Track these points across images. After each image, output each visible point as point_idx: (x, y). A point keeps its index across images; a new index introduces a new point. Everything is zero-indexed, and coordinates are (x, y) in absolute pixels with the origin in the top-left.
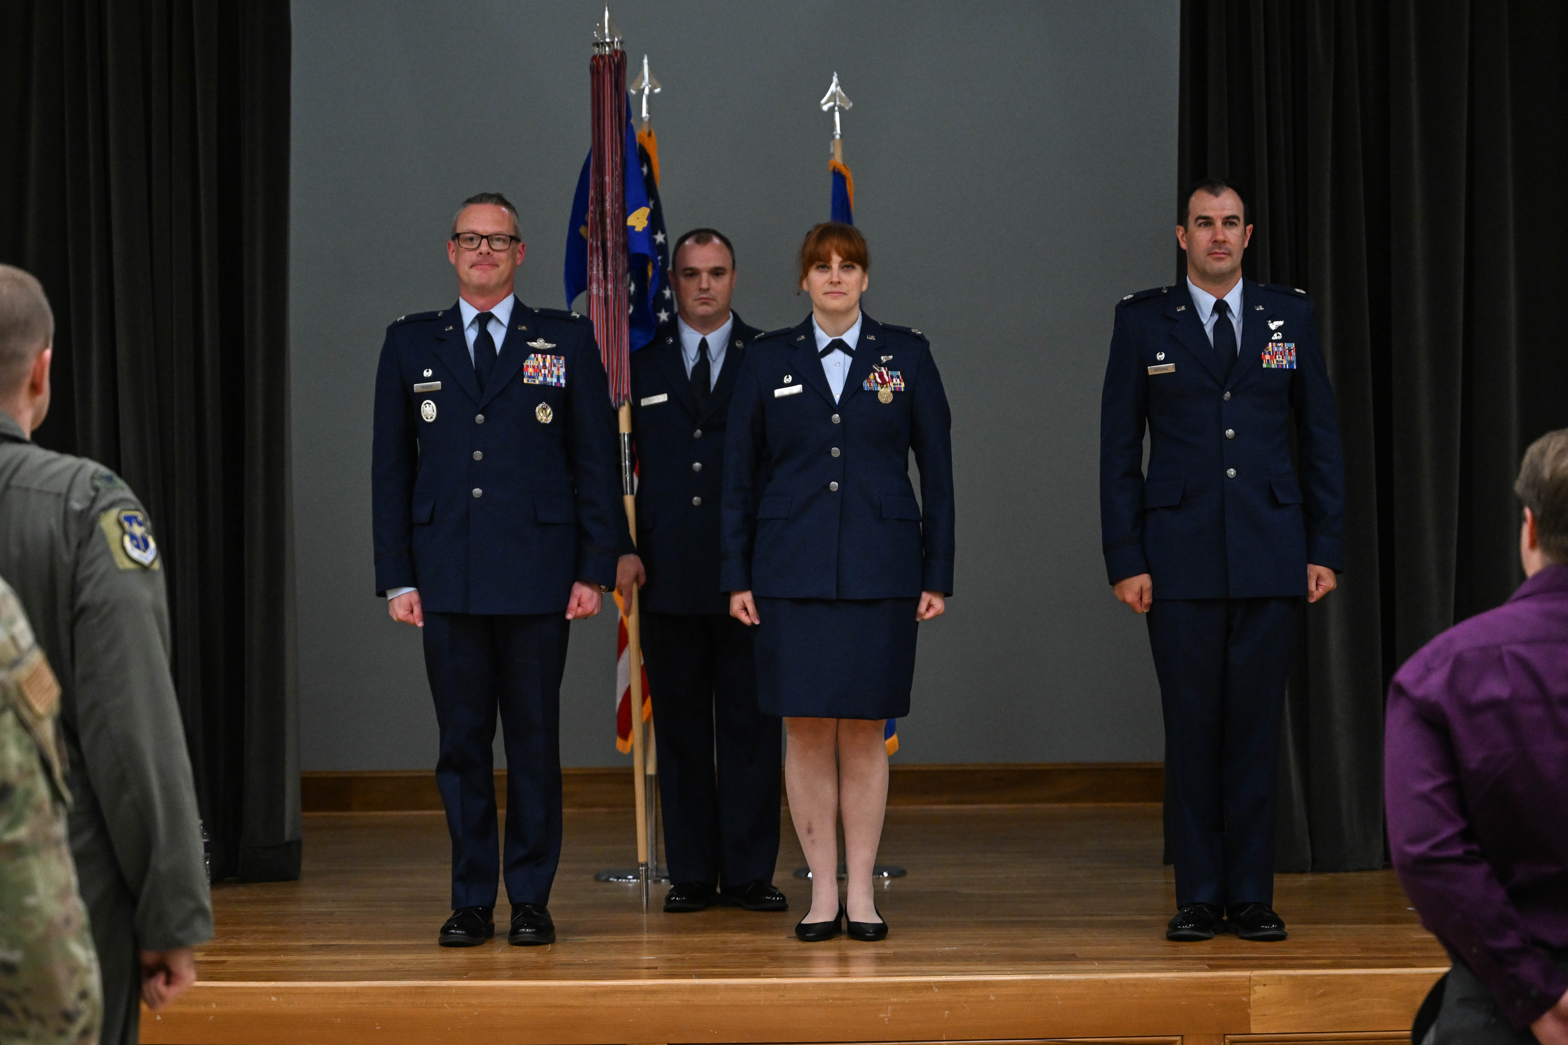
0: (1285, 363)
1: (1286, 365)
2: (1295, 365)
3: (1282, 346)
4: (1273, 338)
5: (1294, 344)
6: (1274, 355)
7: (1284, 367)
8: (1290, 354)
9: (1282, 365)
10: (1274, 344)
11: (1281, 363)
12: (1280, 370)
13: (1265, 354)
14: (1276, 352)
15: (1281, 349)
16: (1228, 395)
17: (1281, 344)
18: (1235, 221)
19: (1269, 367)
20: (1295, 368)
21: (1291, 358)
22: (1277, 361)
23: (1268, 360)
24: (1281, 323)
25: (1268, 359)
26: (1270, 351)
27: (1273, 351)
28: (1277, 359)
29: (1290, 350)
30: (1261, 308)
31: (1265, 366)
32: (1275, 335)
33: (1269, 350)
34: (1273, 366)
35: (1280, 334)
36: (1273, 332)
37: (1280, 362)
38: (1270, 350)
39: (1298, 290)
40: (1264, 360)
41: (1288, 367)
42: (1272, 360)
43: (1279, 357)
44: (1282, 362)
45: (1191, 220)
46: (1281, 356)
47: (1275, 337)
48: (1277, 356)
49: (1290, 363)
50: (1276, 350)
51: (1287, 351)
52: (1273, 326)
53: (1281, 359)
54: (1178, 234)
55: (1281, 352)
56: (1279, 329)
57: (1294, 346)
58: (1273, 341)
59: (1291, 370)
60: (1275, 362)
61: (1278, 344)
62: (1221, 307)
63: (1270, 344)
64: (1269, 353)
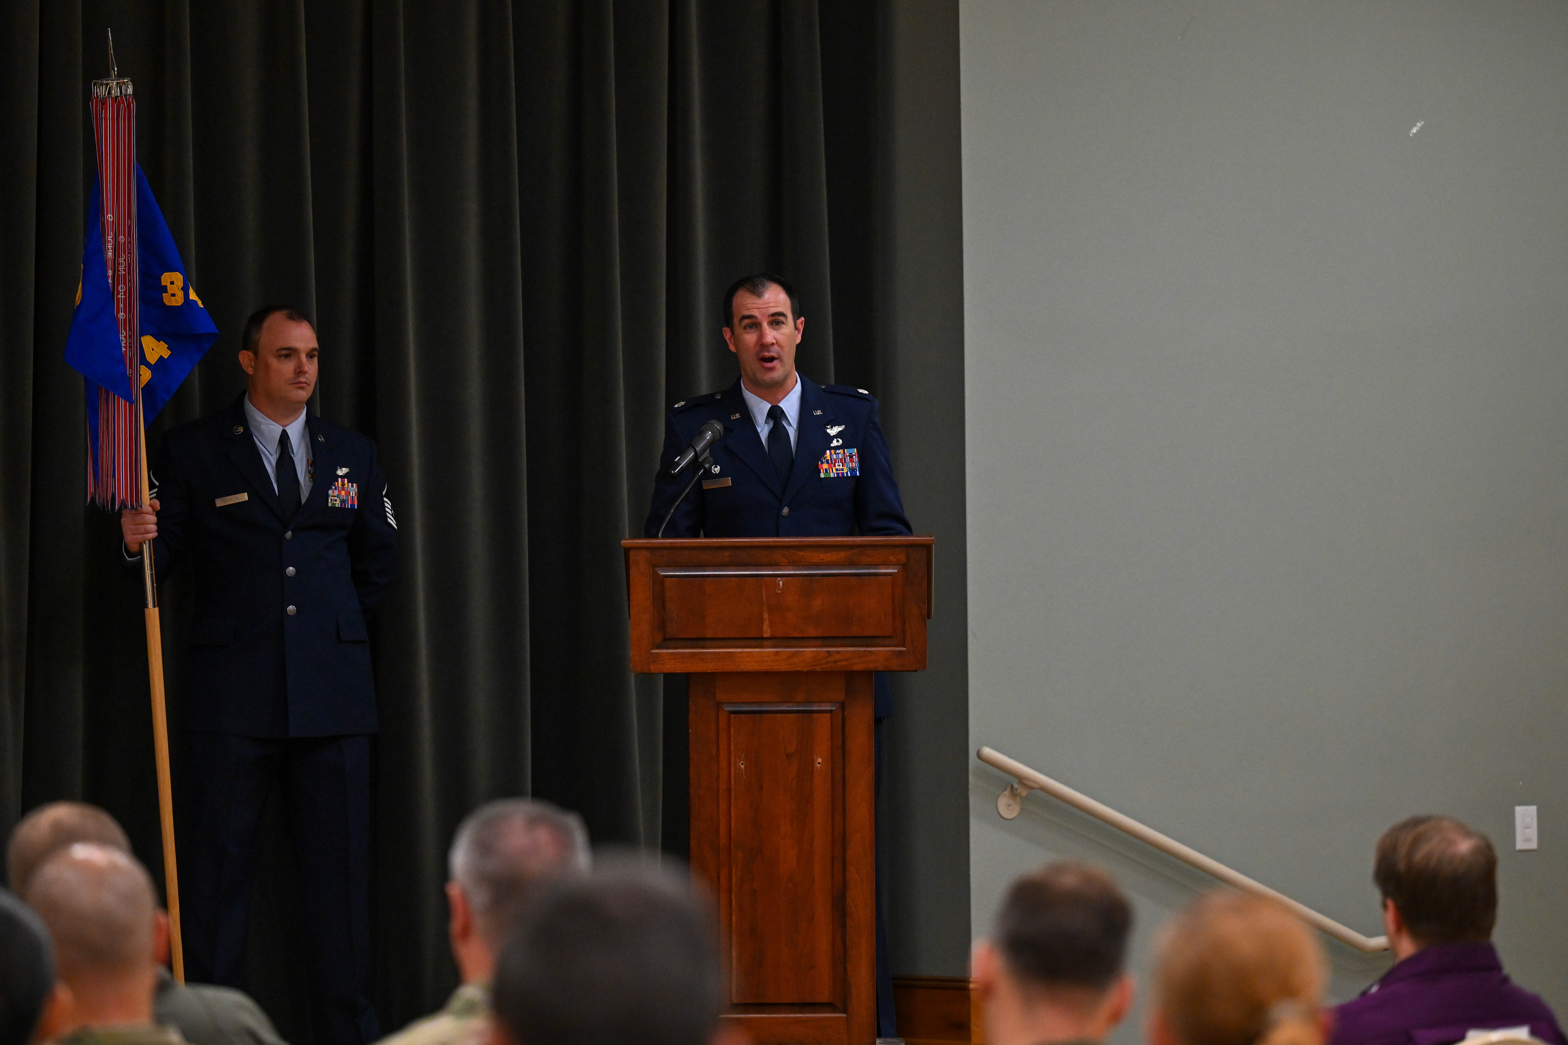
0: (845, 471)
1: (847, 473)
2: (858, 472)
3: (842, 452)
4: (832, 445)
5: (855, 449)
6: (831, 463)
7: (845, 475)
8: (852, 461)
9: (843, 474)
10: (833, 451)
11: (841, 472)
12: (840, 478)
13: (822, 463)
14: (835, 460)
15: (840, 456)
16: (786, 510)
17: (841, 451)
18: (782, 318)
19: (827, 476)
20: (858, 475)
21: (852, 464)
22: (837, 470)
23: (826, 470)
24: (840, 428)
25: (826, 468)
26: (828, 460)
27: (831, 459)
28: (837, 467)
29: (851, 456)
30: (819, 413)
31: (822, 476)
32: (835, 441)
33: (827, 458)
34: (832, 475)
35: (841, 441)
36: (831, 438)
37: (840, 470)
38: (829, 458)
39: (861, 391)
40: (822, 470)
41: (849, 475)
42: (831, 469)
43: (839, 465)
44: (843, 470)
45: (736, 321)
46: (841, 464)
47: (835, 443)
48: (836, 464)
49: (852, 470)
50: (835, 457)
51: (848, 457)
52: (833, 431)
53: (841, 467)
54: (726, 336)
55: (841, 459)
56: (839, 435)
57: (856, 452)
58: (831, 448)
59: (854, 476)
60: (834, 471)
61: (837, 451)
62: (776, 414)
63: (828, 452)
64: (827, 462)
